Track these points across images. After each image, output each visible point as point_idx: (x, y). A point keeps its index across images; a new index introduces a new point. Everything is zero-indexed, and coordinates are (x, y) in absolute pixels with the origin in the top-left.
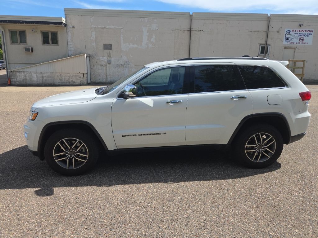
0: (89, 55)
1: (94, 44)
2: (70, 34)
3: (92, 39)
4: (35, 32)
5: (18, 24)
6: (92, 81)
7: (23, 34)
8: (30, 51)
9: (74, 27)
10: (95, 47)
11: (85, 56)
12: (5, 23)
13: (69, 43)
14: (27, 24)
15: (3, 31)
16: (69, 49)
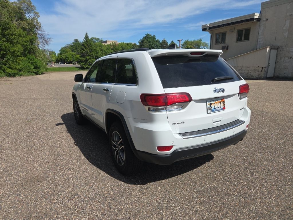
0: (278, 46)
1: (286, 34)
2: (262, 28)
3: (284, 28)
4: (233, 32)
5: (220, 28)
6: (276, 75)
7: (224, 35)
8: (225, 49)
9: (267, 20)
10: (287, 37)
11: (268, 49)
12: (213, 29)
13: (259, 37)
14: (227, 27)
15: (212, 35)
16: (258, 43)
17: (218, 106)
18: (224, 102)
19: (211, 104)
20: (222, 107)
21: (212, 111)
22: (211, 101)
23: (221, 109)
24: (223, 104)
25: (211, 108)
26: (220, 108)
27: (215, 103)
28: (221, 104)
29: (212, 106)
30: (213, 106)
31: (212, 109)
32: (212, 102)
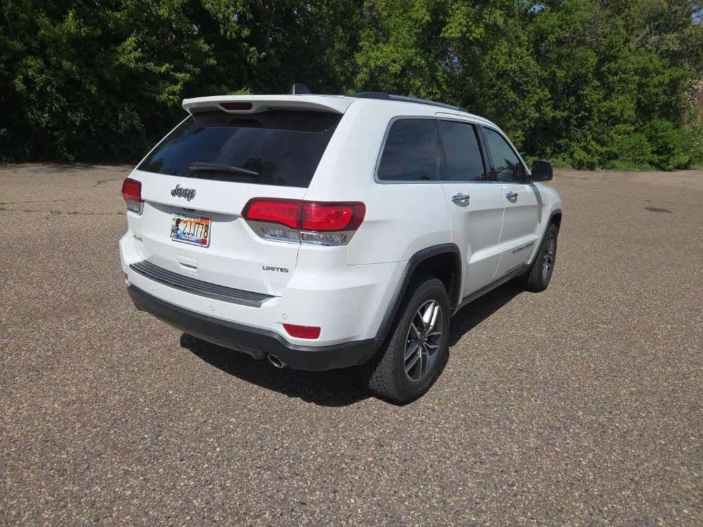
17: (192, 231)
18: (207, 226)
19: (178, 221)
20: (199, 237)
21: (178, 237)
22: (179, 214)
23: (197, 241)
24: (204, 231)
25: (178, 229)
26: (194, 238)
27: (189, 221)
28: (200, 230)
29: (179, 225)
30: (181, 226)
31: (179, 232)
32: (181, 218)
